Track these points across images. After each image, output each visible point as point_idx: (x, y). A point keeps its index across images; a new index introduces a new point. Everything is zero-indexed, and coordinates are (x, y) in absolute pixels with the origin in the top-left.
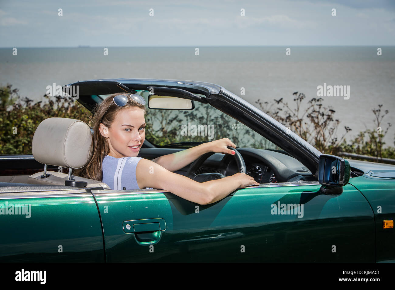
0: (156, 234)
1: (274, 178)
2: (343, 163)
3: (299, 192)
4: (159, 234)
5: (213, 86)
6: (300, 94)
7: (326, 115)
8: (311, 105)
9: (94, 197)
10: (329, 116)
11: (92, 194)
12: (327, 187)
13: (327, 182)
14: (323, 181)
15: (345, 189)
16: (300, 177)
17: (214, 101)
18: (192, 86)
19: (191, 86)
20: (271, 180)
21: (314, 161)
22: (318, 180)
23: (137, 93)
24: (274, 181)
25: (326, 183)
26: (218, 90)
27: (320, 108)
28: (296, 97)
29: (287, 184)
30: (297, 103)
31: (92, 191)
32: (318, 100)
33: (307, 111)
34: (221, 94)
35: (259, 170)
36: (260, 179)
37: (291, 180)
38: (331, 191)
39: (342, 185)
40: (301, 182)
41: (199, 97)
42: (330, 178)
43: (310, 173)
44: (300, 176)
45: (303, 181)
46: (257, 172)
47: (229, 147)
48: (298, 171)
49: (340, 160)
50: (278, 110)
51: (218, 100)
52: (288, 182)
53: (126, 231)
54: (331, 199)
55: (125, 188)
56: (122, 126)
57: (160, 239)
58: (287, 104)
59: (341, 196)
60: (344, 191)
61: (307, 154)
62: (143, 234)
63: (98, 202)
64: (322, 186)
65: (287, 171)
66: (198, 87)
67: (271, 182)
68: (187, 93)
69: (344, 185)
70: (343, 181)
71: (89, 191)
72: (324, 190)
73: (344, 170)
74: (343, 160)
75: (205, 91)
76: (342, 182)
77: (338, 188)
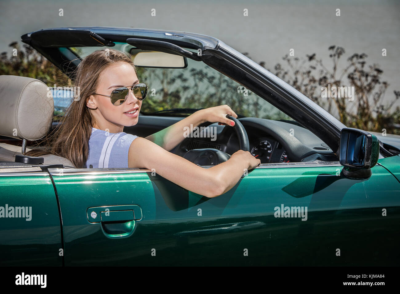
0: (129, 224)
1: (286, 156)
2: (370, 139)
3: (314, 174)
4: (133, 224)
5: (209, 39)
6: (338, 49)
7: (371, 76)
8: (350, 62)
9: (51, 176)
10: (374, 77)
11: (49, 173)
12: (350, 169)
13: (351, 163)
14: (345, 162)
15: (375, 172)
16: (317, 156)
17: (208, 58)
18: (183, 39)
19: (181, 38)
20: (282, 159)
21: (335, 136)
22: (339, 160)
23: (116, 45)
24: (285, 160)
25: (349, 164)
26: (214, 45)
27: (363, 66)
28: (332, 52)
29: (299, 164)
30: (334, 60)
31: (49, 169)
32: (361, 57)
33: (346, 71)
34: (217, 49)
35: (268, 146)
36: (268, 158)
37: (305, 159)
38: (355, 174)
39: (368, 167)
40: (317, 163)
41: (190, 52)
42: (354, 158)
43: (330, 150)
44: (318, 154)
45: (320, 161)
46: (266, 149)
47: (228, 117)
48: (315, 148)
49: (366, 135)
50: (311, 69)
51: (213, 57)
52: (302, 161)
53: (91, 220)
54: (355, 185)
55: (92, 166)
56: (110, 88)
57: (134, 232)
58: (321, 61)
59: (368, 180)
60: (373, 175)
61: (326, 127)
62: (113, 225)
63: (56, 183)
64: (345, 168)
65: (301, 148)
66: (190, 40)
67: (283, 161)
68: (175, 48)
69: (371, 167)
70: (370, 161)
71: (45, 169)
72: (347, 172)
73: (371, 148)
74: (370, 136)
75: (198, 45)
76: (368, 163)
77: (365, 170)
